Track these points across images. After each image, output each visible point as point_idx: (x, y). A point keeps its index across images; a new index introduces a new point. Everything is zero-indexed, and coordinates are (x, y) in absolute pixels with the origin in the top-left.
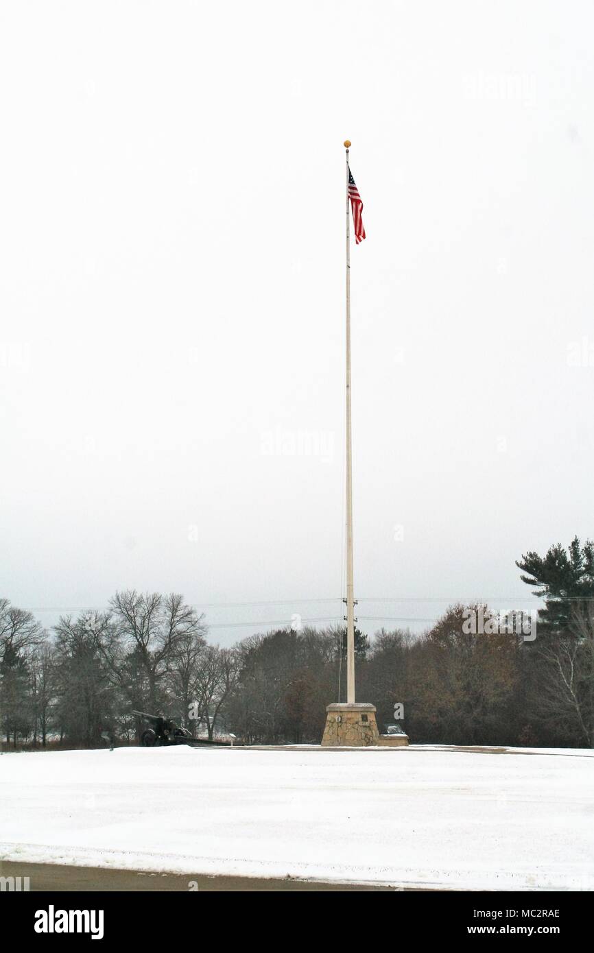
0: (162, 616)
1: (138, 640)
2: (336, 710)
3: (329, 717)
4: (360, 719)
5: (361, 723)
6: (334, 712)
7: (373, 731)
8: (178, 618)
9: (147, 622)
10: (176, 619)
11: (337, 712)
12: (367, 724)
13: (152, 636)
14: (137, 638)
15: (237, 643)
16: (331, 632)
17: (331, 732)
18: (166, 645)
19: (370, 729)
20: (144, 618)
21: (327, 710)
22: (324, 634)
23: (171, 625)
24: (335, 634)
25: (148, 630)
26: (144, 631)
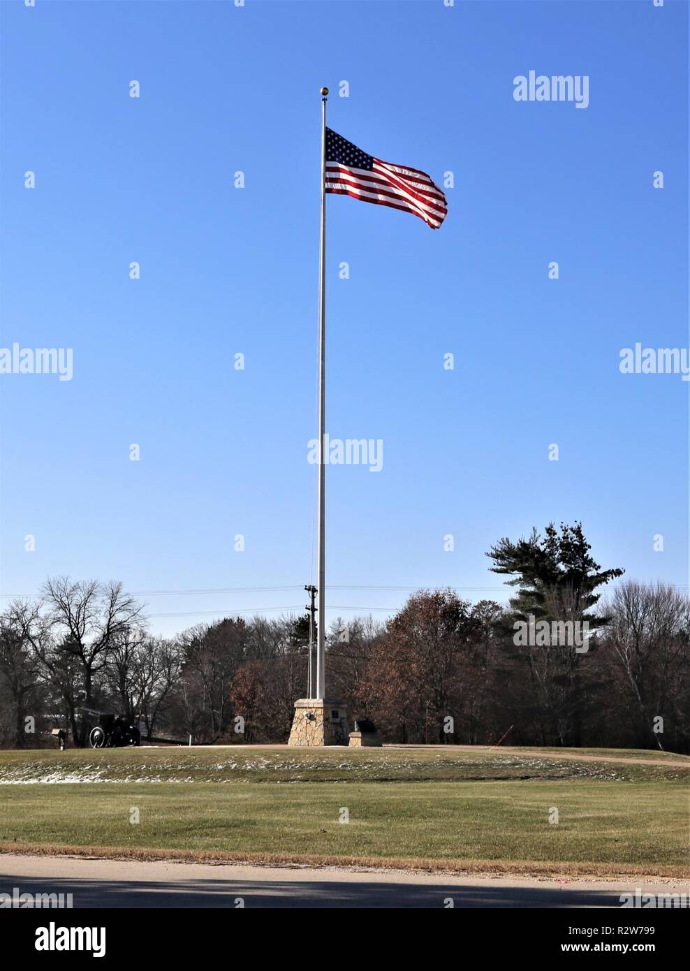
0: (100, 605)
1: (72, 630)
2: (304, 706)
3: (297, 713)
4: (331, 716)
5: (331, 720)
6: (303, 708)
7: (344, 729)
8: (118, 607)
9: (82, 610)
10: (115, 608)
11: (306, 708)
12: (338, 720)
13: (88, 626)
14: (71, 628)
15: (178, 634)
16: (283, 623)
17: (299, 729)
18: (104, 636)
19: (342, 727)
20: (79, 607)
21: (295, 706)
22: (275, 625)
23: (110, 614)
24: (287, 625)
25: (83, 620)
26: (80, 620)
